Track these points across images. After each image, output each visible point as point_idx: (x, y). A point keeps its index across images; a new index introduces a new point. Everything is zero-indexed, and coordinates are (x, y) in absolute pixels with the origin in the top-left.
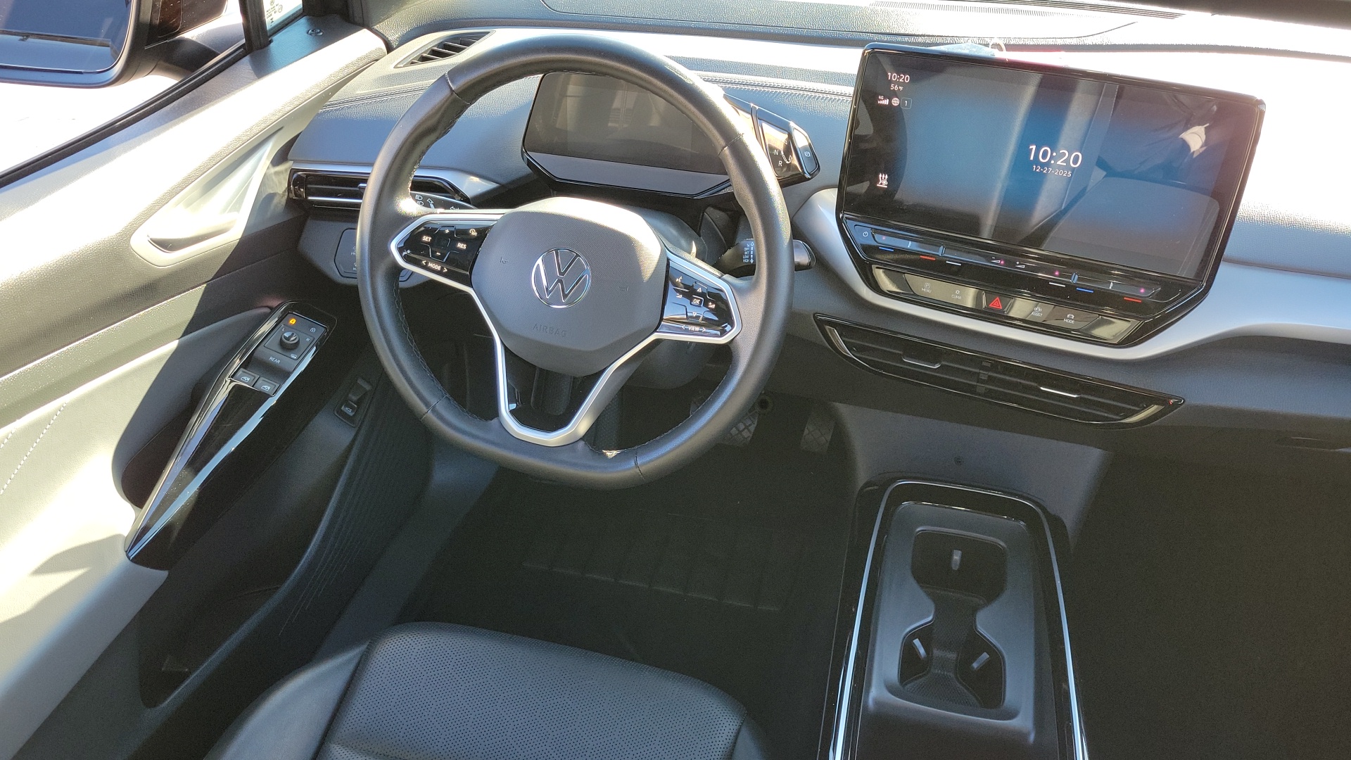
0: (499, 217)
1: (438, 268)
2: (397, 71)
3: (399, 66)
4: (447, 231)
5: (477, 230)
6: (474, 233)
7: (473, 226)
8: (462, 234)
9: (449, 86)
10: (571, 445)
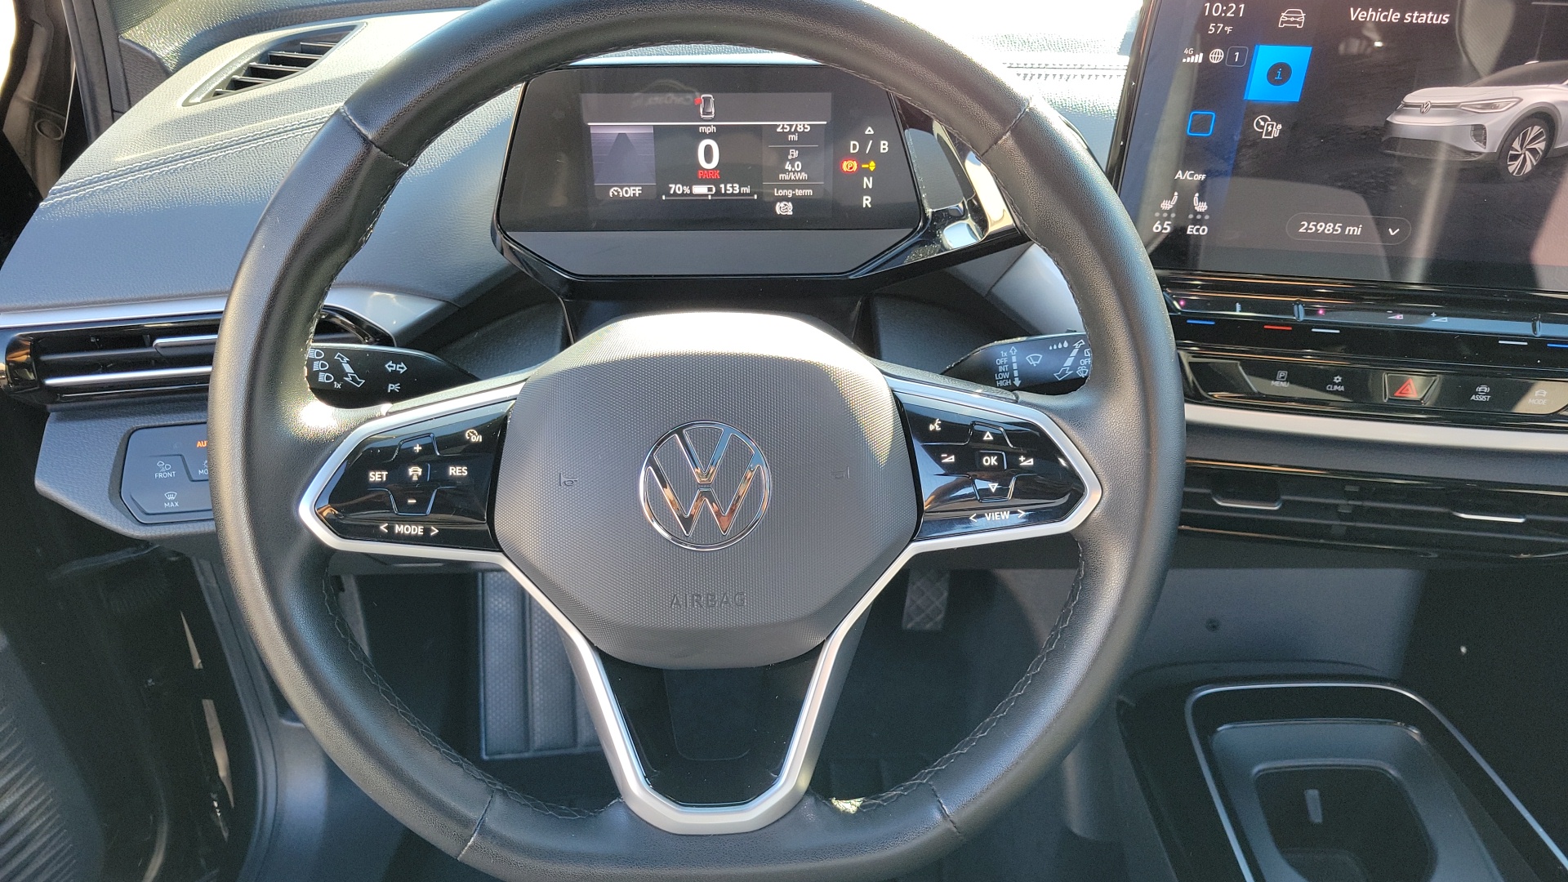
0: (516, 390)
1: (418, 530)
2: (190, 110)
3: (191, 101)
4: (418, 448)
5: (481, 430)
6: (476, 438)
7: (468, 424)
8: (446, 446)
9: (360, 133)
10: (791, 816)
